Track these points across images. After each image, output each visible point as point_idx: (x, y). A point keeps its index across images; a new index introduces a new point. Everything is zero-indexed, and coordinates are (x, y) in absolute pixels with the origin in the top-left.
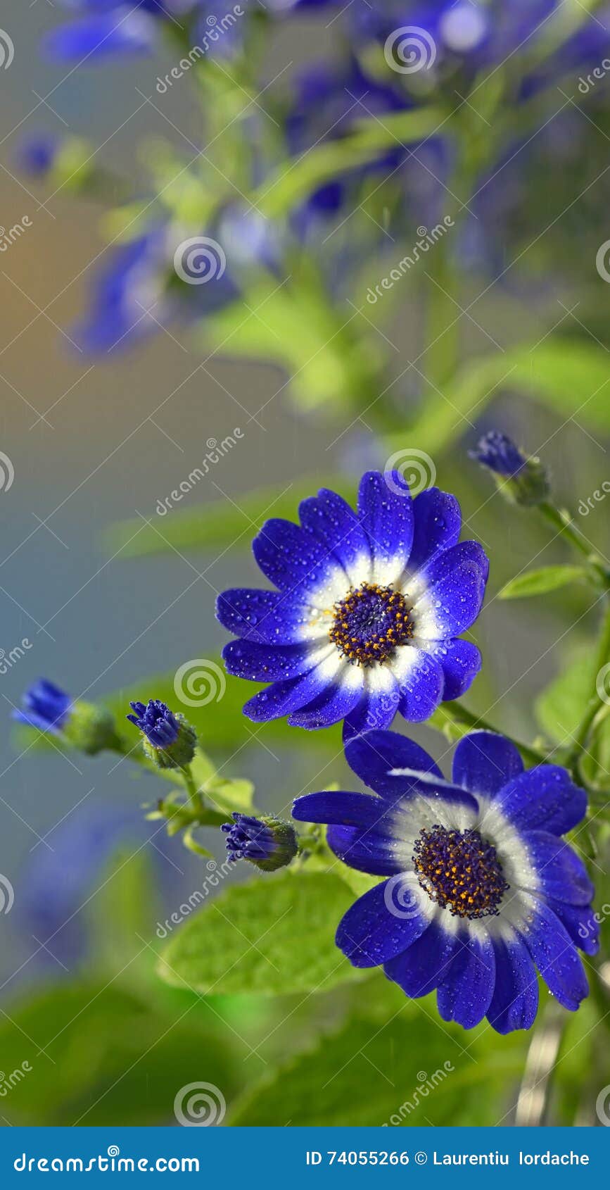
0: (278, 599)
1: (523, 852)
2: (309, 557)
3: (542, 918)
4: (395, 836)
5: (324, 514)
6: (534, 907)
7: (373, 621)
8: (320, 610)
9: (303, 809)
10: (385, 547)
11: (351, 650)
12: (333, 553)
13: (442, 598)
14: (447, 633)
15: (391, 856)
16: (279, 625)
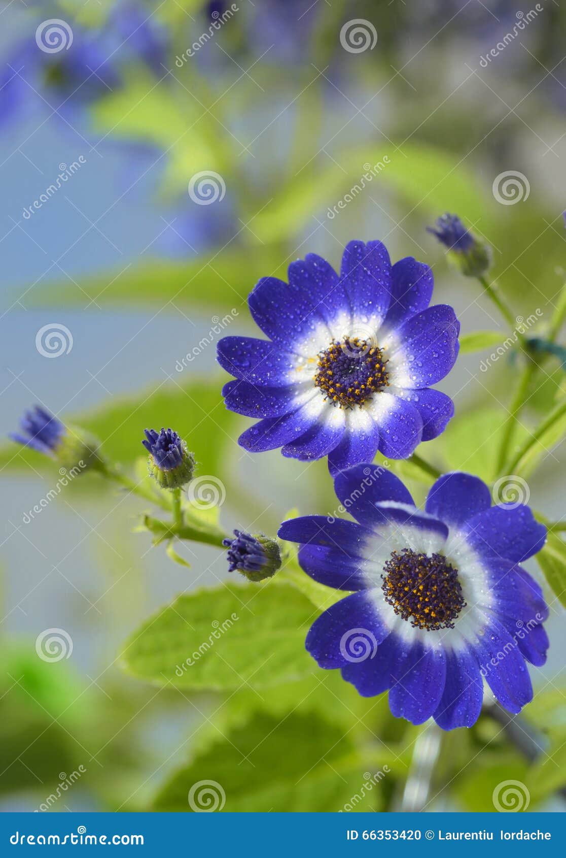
0: (269, 346)
1: (483, 576)
2: (296, 312)
3: (493, 632)
4: (364, 557)
5: (310, 275)
6: (487, 623)
7: (353, 370)
8: (305, 358)
9: (288, 530)
10: (364, 306)
11: (335, 394)
12: (317, 309)
13: (415, 353)
14: (420, 383)
15: (360, 574)
16: (269, 369)
